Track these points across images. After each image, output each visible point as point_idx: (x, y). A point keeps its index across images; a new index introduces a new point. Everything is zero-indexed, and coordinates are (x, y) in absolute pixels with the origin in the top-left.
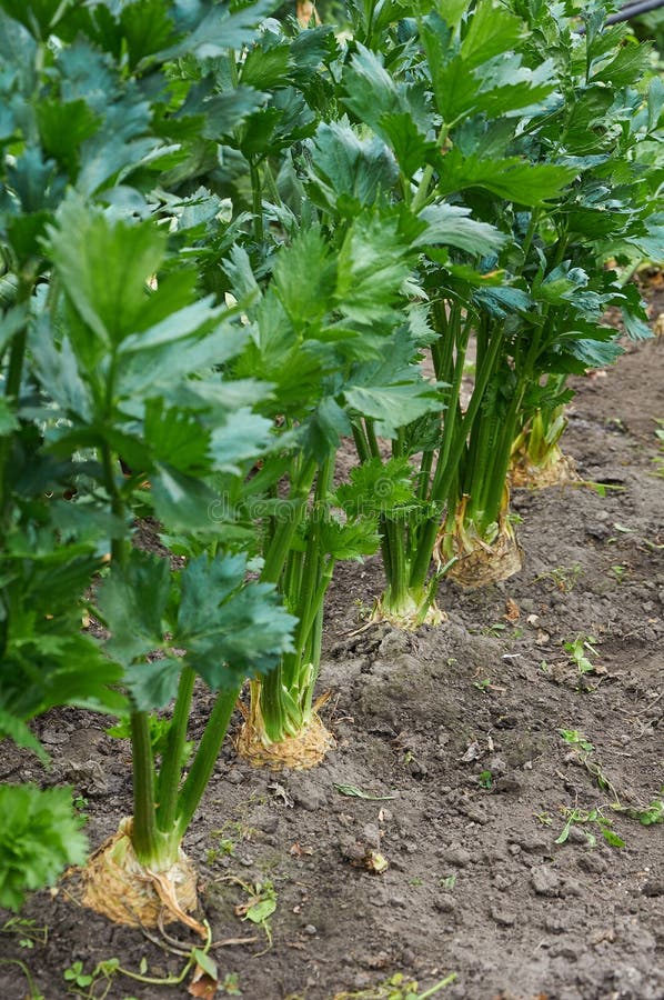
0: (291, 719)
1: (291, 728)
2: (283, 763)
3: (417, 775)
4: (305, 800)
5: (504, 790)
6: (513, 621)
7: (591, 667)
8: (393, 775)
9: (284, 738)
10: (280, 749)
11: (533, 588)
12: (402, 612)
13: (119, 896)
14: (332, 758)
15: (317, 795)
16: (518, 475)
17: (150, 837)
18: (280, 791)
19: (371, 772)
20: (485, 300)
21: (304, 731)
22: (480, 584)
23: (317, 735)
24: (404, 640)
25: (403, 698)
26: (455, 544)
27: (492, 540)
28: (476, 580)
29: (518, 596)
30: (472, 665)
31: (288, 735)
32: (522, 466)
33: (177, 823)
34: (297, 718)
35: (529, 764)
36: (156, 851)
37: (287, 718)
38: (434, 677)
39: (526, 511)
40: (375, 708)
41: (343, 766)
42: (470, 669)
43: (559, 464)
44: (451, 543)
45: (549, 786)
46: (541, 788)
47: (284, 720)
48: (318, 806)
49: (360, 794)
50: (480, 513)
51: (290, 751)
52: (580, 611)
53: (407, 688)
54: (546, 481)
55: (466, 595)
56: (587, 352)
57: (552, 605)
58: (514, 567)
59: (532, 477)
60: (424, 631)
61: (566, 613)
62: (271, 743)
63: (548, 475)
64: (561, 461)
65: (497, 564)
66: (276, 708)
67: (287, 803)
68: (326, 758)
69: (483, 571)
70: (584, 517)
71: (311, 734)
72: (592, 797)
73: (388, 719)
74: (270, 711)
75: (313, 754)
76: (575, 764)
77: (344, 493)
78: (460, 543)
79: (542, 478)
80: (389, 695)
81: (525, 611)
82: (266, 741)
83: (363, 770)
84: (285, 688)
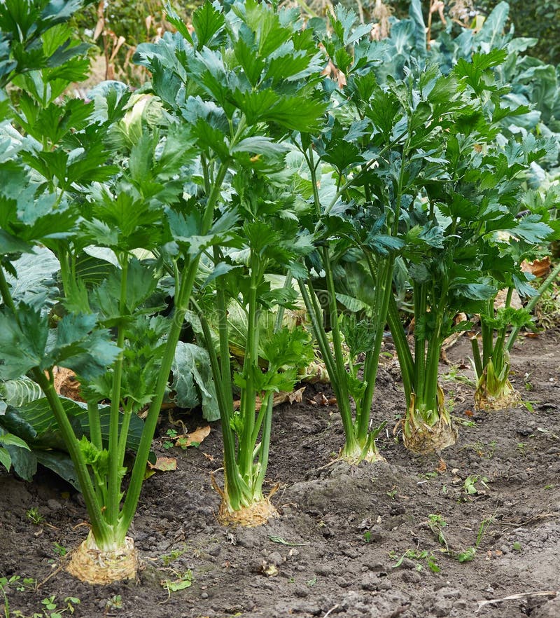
0: (245, 496)
1: (245, 502)
2: (239, 523)
3: (327, 536)
4: (243, 541)
5: (374, 541)
6: (441, 472)
7: (476, 491)
8: (310, 535)
9: (240, 507)
10: (238, 514)
11: (461, 454)
12: (352, 455)
13: (84, 564)
14: (272, 522)
15: (252, 539)
16: (483, 403)
17: (99, 525)
18: (231, 536)
19: (297, 532)
20: (375, 244)
21: (254, 504)
22: (425, 452)
23: (263, 508)
24: (347, 469)
25: (333, 496)
26: (411, 427)
27: (433, 424)
28: (424, 450)
29: (449, 458)
30: (390, 484)
31: (244, 506)
32: (485, 397)
33: (120, 521)
34: (249, 495)
35: (395, 528)
36: (106, 537)
37: (242, 495)
38: (359, 487)
39: (481, 421)
40: (315, 502)
41: (278, 528)
42: (388, 486)
43: (509, 396)
44: (408, 427)
45: (402, 538)
46: (397, 540)
47: (240, 496)
48: (253, 545)
49: (283, 542)
50: (423, 406)
51: (243, 516)
52: (488, 467)
53: (336, 490)
54: (500, 406)
55: (416, 458)
56: (472, 293)
57: (469, 463)
58: (450, 441)
59: (491, 403)
60: (363, 465)
61: (477, 468)
62: (233, 511)
63: (501, 402)
64: (512, 394)
65: (437, 439)
66: (235, 488)
67: (232, 542)
68: (268, 522)
69: (428, 443)
70: (518, 424)
71: (259, 507)
72: (430, 545)
73: (321, 508)
74: (232, 491)
75: (259, 518)
76: (425, 528)
77: (267, 349)
78: (413, 426)
79: (497, 404)
80: (325, 495)
81: (451, 467)
82: (231, 510)
83: (291, 530)
84: (240, 476)
